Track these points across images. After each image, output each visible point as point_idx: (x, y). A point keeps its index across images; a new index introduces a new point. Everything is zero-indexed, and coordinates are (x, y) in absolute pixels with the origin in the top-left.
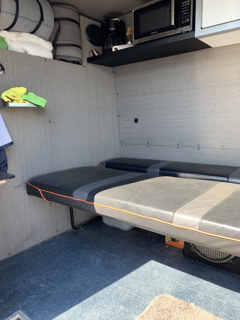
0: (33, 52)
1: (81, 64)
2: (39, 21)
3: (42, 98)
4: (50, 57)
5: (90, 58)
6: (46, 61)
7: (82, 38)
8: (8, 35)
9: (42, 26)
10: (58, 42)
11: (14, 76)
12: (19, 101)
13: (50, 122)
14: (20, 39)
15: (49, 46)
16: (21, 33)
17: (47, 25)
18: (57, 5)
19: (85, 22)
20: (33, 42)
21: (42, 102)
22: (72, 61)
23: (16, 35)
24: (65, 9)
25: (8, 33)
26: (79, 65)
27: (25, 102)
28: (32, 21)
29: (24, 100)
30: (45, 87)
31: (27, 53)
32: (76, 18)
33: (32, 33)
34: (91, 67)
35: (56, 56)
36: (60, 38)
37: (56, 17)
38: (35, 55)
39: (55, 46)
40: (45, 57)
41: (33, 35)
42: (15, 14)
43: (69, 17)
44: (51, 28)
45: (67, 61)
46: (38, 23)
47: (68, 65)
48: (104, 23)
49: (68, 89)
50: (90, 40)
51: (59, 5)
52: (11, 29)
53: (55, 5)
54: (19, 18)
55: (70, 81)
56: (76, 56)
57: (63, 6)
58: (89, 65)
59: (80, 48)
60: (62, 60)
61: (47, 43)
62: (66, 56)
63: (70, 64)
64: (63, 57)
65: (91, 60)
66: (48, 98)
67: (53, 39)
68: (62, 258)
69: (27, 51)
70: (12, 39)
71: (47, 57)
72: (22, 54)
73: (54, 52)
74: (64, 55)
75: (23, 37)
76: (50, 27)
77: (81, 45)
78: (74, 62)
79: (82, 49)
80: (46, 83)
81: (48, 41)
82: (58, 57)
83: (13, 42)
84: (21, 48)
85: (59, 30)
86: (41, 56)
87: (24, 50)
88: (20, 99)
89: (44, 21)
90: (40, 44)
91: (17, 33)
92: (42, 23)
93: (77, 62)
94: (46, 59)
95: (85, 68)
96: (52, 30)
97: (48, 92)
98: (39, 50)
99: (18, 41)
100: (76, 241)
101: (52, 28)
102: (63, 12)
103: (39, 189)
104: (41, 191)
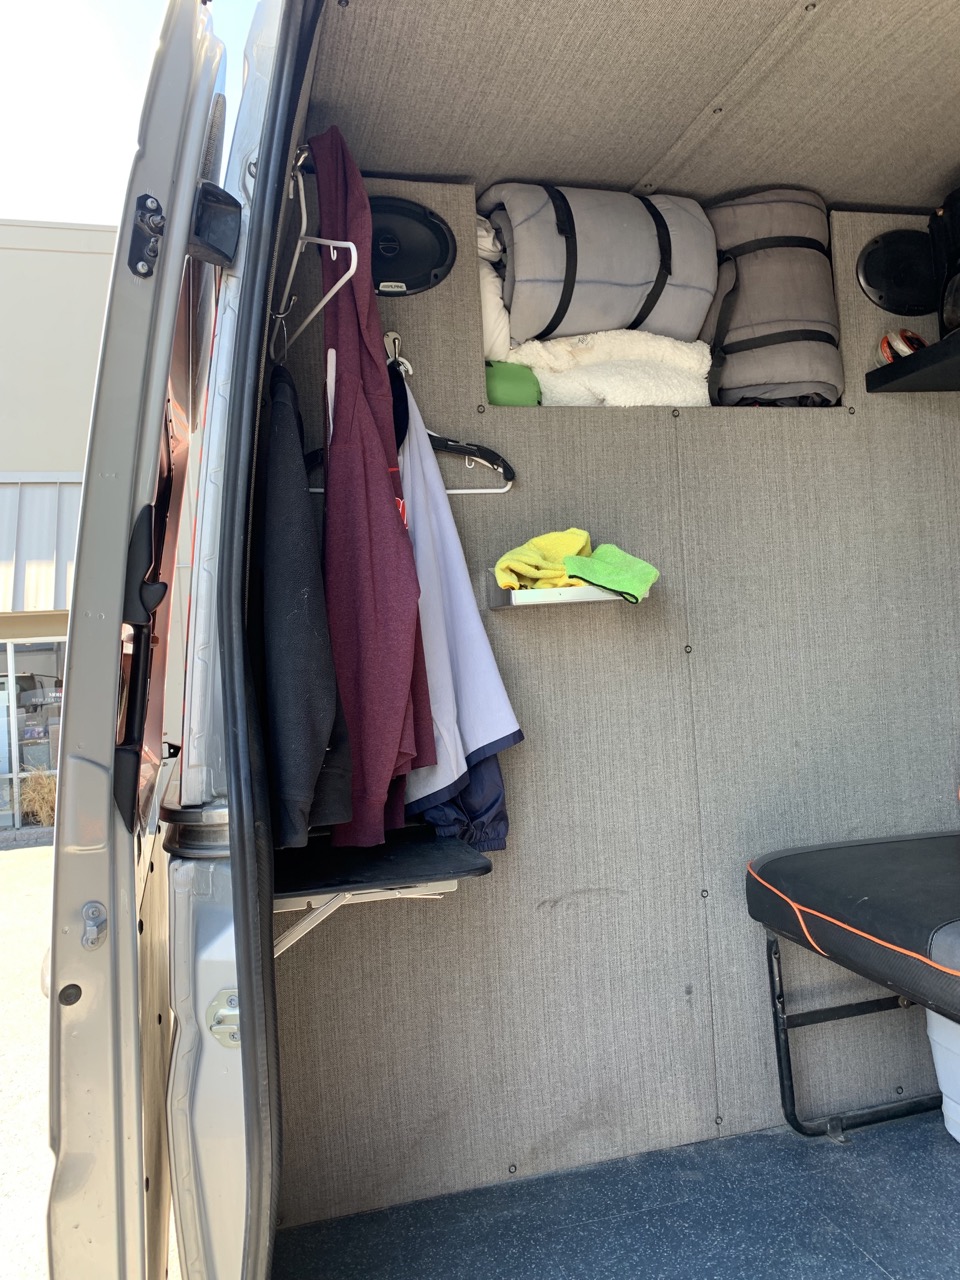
0: (623, 394)
1: (839, 403)
2: (654, 279)
3: (645, 564)
4: (695, 401)
5: (878, 369)
6: (678, 419)
7: (841, 297)
8: (543, 353)
9: (668, 291)
10: (732, 338)
11: (552, 492)
12: (556, 581)
13: (688, 650)
14: (586, 358)
15: (696, 359)
16: (589, 337)
17: (684, 286)
18: (728, 203)
19: (853, 235)
20: (631, 358)
21: (636, 577)
22: (794, 398)
23: (570, 349)
24: (765, 207)
25: (544, 346)
26: (825, 410)
27: (571, 585)
28: (626, 285)
29: (571, 577)
30: (668, 518)
31: (605, 403)
32: (812, 230)
33: (635, 325)
34: (889, 406)
35: (721, 390)
36: (738, 319)
37: (727, 243)
38: (632, 405)
39: (721, 353)
40: (675, 405)
41: (635, 333)
42: (563, 277)
43: (777, 232)
44: (702, 293)
45: (772, 403)
46: (652, 284)
47: (775, 419)
48: (941, 213)
49: (774, 513)
50: (881, 298)
51: (737, 201)
52: (556, 332)
53: (724, 204)
54: (577, 288)
55: (783, 479)
56: (807, 377)
57: (751, 198)
58: (879, 399)
59: (831, 340)
60: (749, 402)
61: (688, 351)
62: (764, 384)
63: (785, 410)
64: (749, 388)
65: (878, 380)
66: (682, 560)
67: (711, 330)
69: (601, 397)
70: (556, 365)
71: (685, 400)
72: (582, 410)
73: (714, 379)
74: (754, 383)
75: (595, 348)
76: (696, 291)
77: (838, 330)
78: (802, 401)
79: (843, 345)
80: (677, 502)
81: (698, 338)
82: (731, 392)
83: (558, 375)
84: (583, 389)
85: (735, 289)
86: (657, 404)
87: (594, 394)
88: (558, 573)
89: (670, 274)
90: (660, 359)
91: (575, 339)
92: (668, 282)
93: (817, 399)
94: (675, 412)
95: (853, 418)
96: (709, 298)
97: (684, 534)
98: (651, 384)
99: (577, 366)
101: (708, 291)
102: (750, 222)
103: (793, 901)
104: (800, 910)
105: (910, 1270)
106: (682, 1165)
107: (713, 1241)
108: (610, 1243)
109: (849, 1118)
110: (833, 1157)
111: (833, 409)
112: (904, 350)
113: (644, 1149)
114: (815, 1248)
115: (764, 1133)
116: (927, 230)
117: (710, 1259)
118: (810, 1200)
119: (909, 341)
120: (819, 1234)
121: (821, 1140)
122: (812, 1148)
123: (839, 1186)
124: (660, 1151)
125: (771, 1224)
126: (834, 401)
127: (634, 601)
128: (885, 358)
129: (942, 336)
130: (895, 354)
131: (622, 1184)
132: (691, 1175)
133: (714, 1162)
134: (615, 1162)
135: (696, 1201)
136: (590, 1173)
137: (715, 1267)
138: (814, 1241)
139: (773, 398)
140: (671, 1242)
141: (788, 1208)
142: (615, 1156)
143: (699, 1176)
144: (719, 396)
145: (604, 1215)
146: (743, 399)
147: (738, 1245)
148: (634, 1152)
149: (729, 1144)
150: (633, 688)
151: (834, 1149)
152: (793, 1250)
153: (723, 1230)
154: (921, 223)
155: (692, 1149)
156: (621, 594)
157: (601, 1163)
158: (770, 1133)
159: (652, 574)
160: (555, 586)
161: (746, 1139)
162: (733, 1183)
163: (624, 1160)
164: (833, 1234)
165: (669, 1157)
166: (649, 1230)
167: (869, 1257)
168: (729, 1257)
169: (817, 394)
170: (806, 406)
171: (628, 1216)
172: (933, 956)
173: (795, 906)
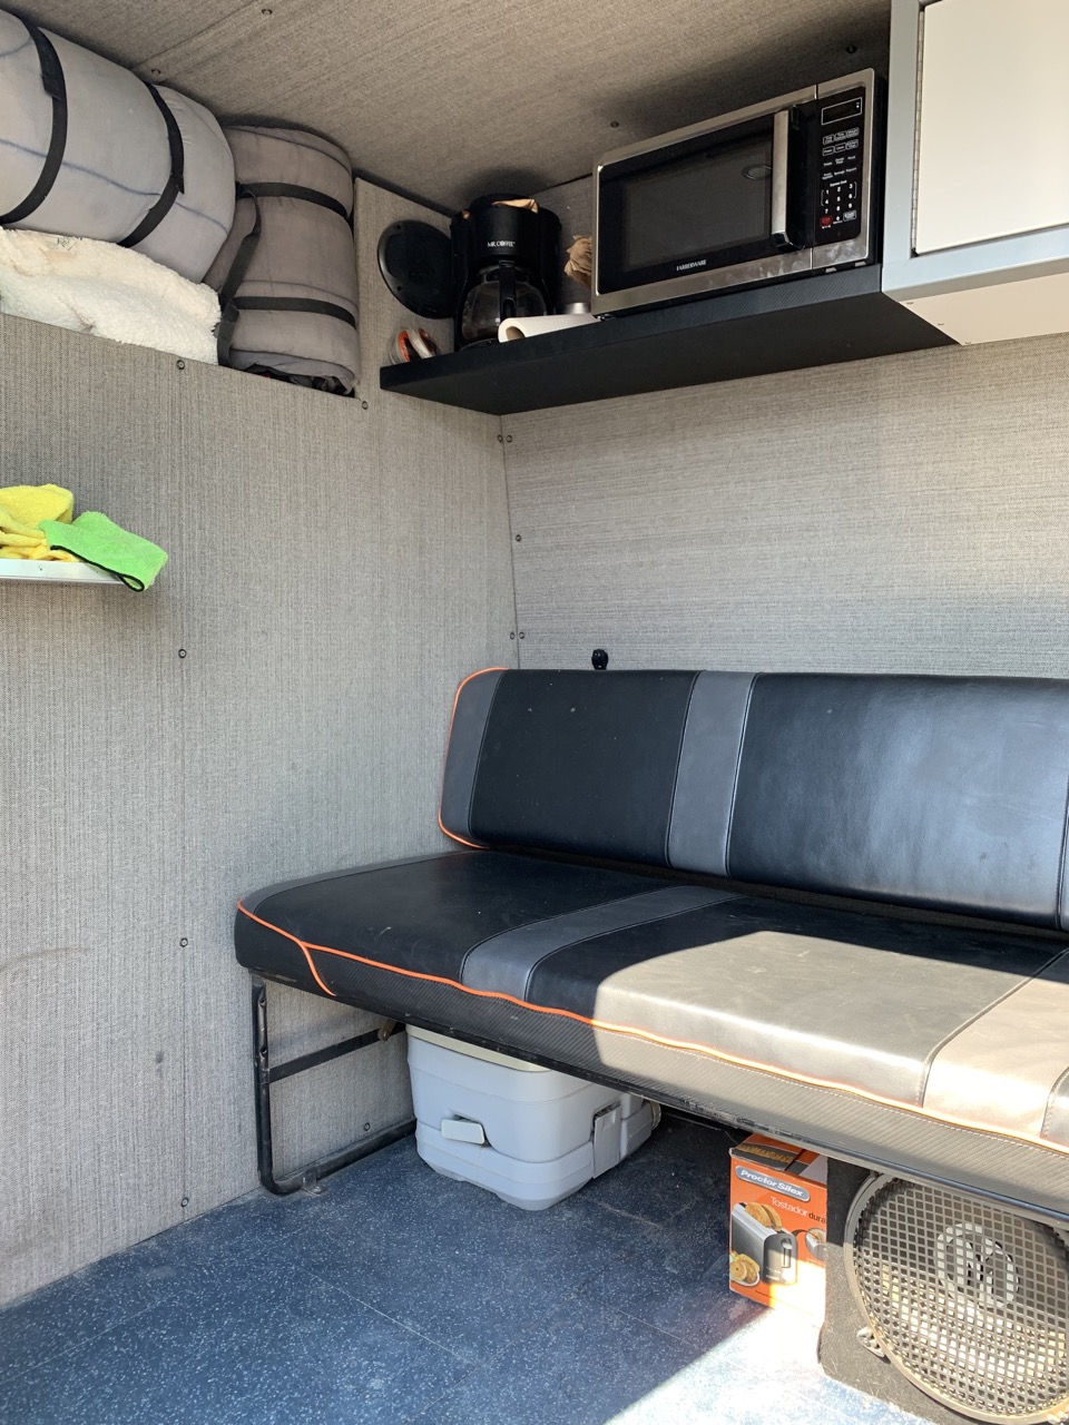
0: (119, 325)
1: (352, 394)
2: (161, 193)
3: (148, 543)
4: (202, 355)
5: (393, 366)
6: (183, 372)
7: (363, 277)
8: (6, 243)
9: (175, 213)
10: (246, 290)
11: (19, 431)
12: (27, 551)
13: (182, 654)
14: (65, 267)
15: (204, 307)
16: (73, 241)
17: (198, 213)
18: (252, 128)
19: (378, 212)
20: (125, 282)
21: (143, 561)
22: (308, 377)
23: (46, 249)
24: (291, 146)
25: (8, 236)
26: (340, 399)
27: (54, 559)
28: (126, 189)
29: (54, 548)
30: (166, 491)
31: (92, 331)
32: (338, 192)
33: (128, 243)
34: (400, 411)
35: (232, 350)
36: (255, 270)
37: (248, 176)
38: (129, 342)
39: (232, 305)
40: (179, 354)
41: (129, 251)
42: (46, 152)
43: (304, 183)
44: (217, 227)
45: (285, 378)
46: (158, 198)
47: (289, 396)
48: (466, 216)
49: (284, 503)
50: (399, 289)
51: (260, 129)
52: (29, 220)
53: (241, 127)
54: (63, 172)
55: (295, 467)
56: (329, 357)
57: (279, 132)
58: (390, 397)
59: (350, 319)
60: (263, 370)
61: (195, 292)
62: (282, 354)
63: (300, 389)
64: (262, 355)
65: (394, 378)
66: (181, 545)
67: (221, 275)
68: (190, 1364)
69: (90, 322)
70: (24, 265)
71: (190, 352)
72: (64, 333)
73: (224, 333)
74: (270, 349)
75: (79, 257)
76: (210, 223)
77: (357, 307)
78: (316, 383)
79: (361, 327)
80: (177, 473)
81: (203, 281)
82: (241, 354)
83: (28, 278)
84: (63, 305)
85: (256, 234)
86: (158, 348)
87: (78, 317)
88: (34, 541)
89: (183, 192)
90: (160, 294)
91: (54, 238)
92: (177, 200)
93: (333, 384)
94: (180, 364)
95: (367, 414)
96: (223, 236)
97: (184, 512)
98: (154, 322)
99: (52, 273)
100: (275, 1263)
101: (224, 229)
102: (278, 160)
103: (301, 940)
104: (309, 949)
105: (408, 1306)
106: (146, 1264)
107: (199, 1340)
108: (72, 1383)
109: (322, 1166)
110: (312, 1211)
111: (348, 399)
112: (424, 352)
113: (95, 1259)
114: (312, 1313)
115: (234, 1204)
116: (448, 233)
117: (199, 1363)
118: (298, 1263)
119: (429, 344)
120: (313, 1296)
121: (296, 1196)
122: (289, 1207)
123: (324, 1239)
124: (115, 1255)
125: (260, 1301)
126: (349, 391)
127: (139, 588)
128: (402, 355)
129: (457, 348)
130: (413, 353)
131: (75, 1308)
132: (159, 1274)
133: (184, 1251)
134: (57, 1284)
135: (170, 1301)
136: (26, 1306)
137: (207, 1369)
138: (309, 1305)
139: (290, 372)
140: (150, 1356)
141: (274, 1279)
142: (58, 1277)
143: (168, 1272)
144: (228, 356)
145: (57, 1352)
146: (255, 366)
147: (228, 1335)
148: (83, 1265)
149: (197, 1226)
150: (113, 698)
151: (312, 1202)
152: (290, 1322)
153: (208, 1326)
154: (441, 223)
155: (153, 1243)
156: (121, 577)
157: (41, 1290)
158: (241, 1202)
159: (161, 557)
160: (26, 557)
161: (215, 1216)
162: (209, 1269)
163: (71, 1278)
164: (327, 1292)
165: (127, 1259)
166: (118, 1352)
167: (367, 1305)
168: (221, 1352)
169: (333, 377)
170: (320, 389)
171: (88, 1343)
172: (465, 980)
173: (302, 945)
